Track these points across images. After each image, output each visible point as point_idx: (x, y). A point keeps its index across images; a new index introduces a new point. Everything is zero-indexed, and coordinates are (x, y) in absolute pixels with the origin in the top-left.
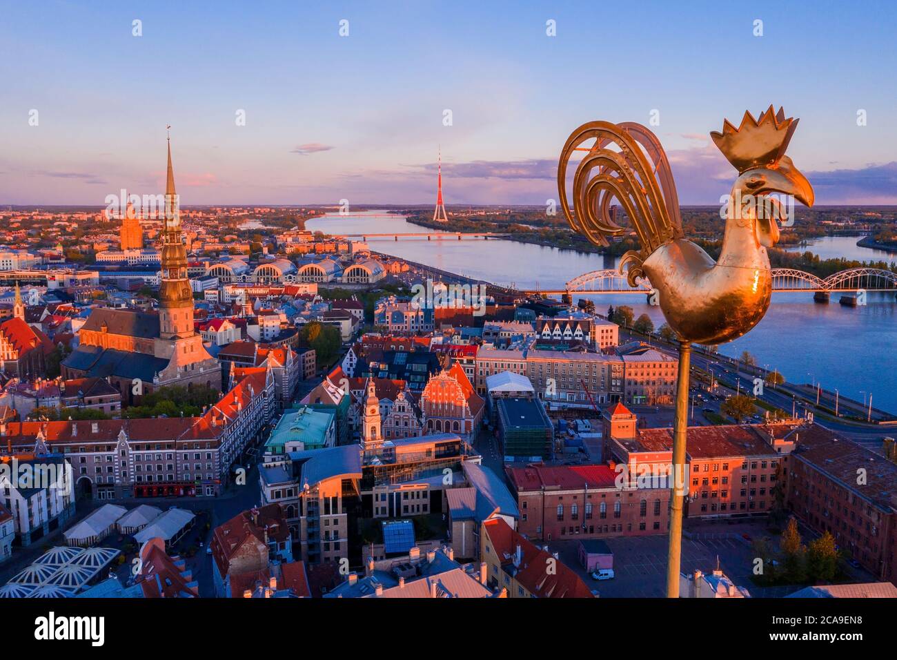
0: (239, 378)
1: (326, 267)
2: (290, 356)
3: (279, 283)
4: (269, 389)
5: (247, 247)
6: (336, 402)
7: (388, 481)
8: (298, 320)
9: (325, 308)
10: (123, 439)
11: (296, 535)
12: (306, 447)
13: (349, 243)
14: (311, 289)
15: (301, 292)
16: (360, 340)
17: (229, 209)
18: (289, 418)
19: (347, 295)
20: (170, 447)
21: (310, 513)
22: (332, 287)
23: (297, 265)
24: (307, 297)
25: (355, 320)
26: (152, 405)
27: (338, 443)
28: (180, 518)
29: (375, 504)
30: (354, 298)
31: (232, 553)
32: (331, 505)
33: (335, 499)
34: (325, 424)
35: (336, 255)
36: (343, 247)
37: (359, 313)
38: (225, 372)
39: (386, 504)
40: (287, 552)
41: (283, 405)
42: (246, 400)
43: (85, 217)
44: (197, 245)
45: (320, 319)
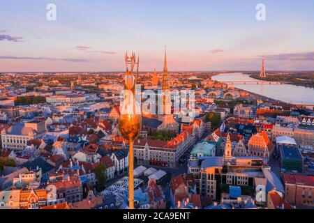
0: (184, 130)
1: (218, 93)
2: (202, 123)
3: (200, 98)
4: (194, 134)
5: (191, 85)
6: (216, 141)
7: (233, 171)
8: (206, 111)
9: (216, 108)
10: (146, 146)
11: (198, 185)
12: (204, 155)
13: (227, 85)
14: (211, 101)
15: (208, 101)
16: (227, 119)
17: (186, 72)
18: (199, 145)
19: (224, 103)
20: (160, 150)
21: (203, 178)
22: (219, 100)
23: (207, 92)
24: (210, 103)
25: (226, 112)
26: (156, 136)
27: (216, 155)
28: (162, 173)
29: (227, 179)
30: (227, 104)
31: (176, 187)
32: (210, 177)
33: (212, 175)
34: (211, 148)
35: (222, 89)
36: (224, 86)
37: (228, 110)
38: (180, 127)
39: (231, 179)
40: (195, 191)
41: (198, 140)
42: (186, 137)
43: (142, 75)
44: (175, 84)
45: (214, 111)
